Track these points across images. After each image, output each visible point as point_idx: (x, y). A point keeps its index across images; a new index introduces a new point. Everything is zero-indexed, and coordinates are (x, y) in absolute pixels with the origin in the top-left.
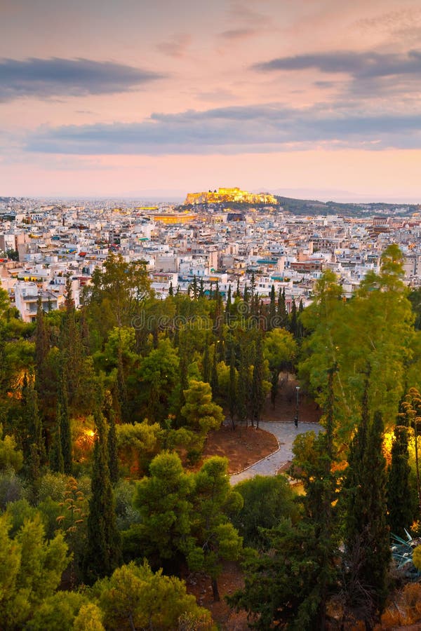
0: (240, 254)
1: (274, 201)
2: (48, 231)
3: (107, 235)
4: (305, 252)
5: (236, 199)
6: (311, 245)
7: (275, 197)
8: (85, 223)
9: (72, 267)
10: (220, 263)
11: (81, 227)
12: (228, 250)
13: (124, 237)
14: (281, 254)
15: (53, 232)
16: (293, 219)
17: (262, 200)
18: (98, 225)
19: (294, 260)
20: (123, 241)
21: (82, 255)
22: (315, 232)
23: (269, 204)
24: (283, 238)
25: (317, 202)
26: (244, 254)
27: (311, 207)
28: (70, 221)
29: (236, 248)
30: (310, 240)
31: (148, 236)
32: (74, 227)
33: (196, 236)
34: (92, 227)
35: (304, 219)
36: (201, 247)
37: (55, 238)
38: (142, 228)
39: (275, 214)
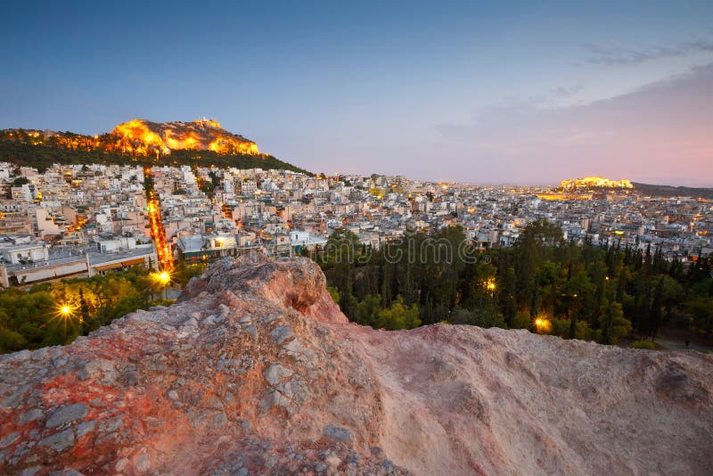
0: (606, 221)
1: (631, 186)
2: (474, 202)
3: (510, 205)
4: (662, 222)
5: (599, 184)
6: (667, 218)
7: (631, 183)
8: (496, 198)
9: (490, 223)
10: (590, 226)
11: (494, 200)
12: (596, 218)
13: (521, 207)
14: (640, 224)
15: (477, 202)
16: (648, 198)
17: (620, 185)
18: (504, 199)
19: (653, 228)
20: (520, 210)
21: (495, 217)
22: (670, 209)
23: (626, 188)
24: (640, 212)
25: (668, 187)
26: (609, 222)
27: (663, 191)
28: (486, 196)
29: (603, 217)
30: (665, 215)
31: (536, 206)
32: (489, 200)
33: (570, 208)
34: (499, 200)
35: (659, 199)
36: (576, 215)
37: (478, 206)
38: (533, 202)
39: (630, 194)
